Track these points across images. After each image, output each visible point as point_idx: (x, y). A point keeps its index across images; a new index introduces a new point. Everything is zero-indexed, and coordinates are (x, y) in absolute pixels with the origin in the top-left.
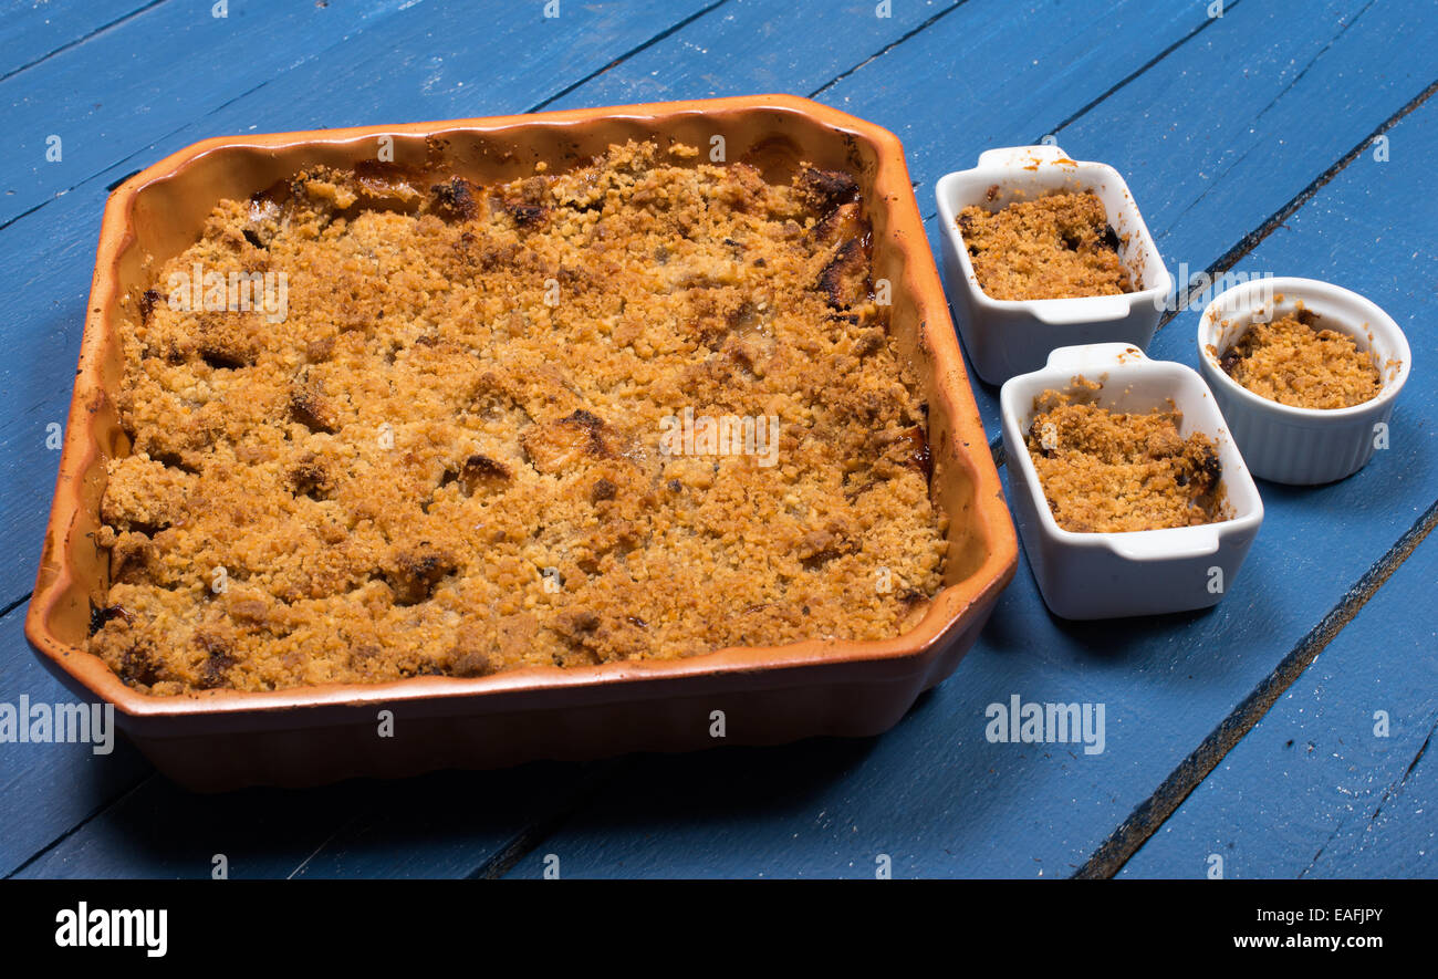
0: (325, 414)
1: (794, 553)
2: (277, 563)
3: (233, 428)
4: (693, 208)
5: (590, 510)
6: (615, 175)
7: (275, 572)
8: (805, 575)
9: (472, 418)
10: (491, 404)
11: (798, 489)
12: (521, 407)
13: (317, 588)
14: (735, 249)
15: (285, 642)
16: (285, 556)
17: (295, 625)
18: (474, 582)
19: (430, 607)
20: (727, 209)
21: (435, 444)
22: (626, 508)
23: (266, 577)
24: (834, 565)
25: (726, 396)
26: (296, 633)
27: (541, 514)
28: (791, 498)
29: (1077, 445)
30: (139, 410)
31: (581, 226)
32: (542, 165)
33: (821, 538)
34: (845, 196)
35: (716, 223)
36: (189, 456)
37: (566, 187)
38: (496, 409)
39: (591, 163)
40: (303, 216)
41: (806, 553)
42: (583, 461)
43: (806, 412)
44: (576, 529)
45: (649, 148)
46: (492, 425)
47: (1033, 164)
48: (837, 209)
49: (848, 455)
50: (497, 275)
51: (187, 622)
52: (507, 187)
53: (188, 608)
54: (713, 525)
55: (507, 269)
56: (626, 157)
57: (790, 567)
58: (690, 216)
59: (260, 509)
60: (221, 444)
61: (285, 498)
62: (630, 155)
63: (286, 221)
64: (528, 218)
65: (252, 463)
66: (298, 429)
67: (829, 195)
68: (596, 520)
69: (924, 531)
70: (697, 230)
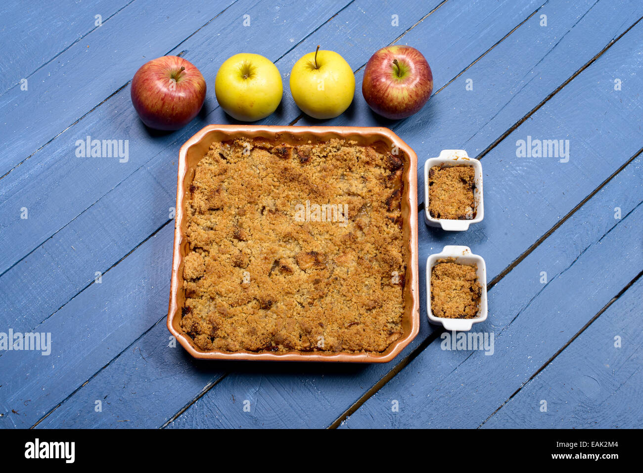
0: (243, 236)
1: (364, 307)
2: (230, 295)
3: (218, 240)
4: (353, 162)
5: (313, 286)
6: (331, 149)
7: (229, 297)
8: (366, 314)
9: (283, 244)
10: (289, 239)
11: (369, 279)
12: (297, 241)
13: (240, 303)
14: (364, 179)
15: (232, 319)
16: (232, 294)
17: (234, 315)
18: (281, 305)
19: (269, 312)
20: (363, 164)
21: (273, 253)
22: (322, 285)
23: (227, 299)
24: (374, 311)
25: (353, 246)
26: (234, 318)
27: (299, 287)
28: (367, 283)
29: (446, 274)
30: (192, 236)
31: (320, 163)
32: (310, 142)
33: (371, 304)
34: (398, 169)
35: (360, 167)
36: (205, 248)
37: (317, 149)
38: (290, 241)
39: (325, 143)
40: (237, 150)
41: (367, 308)
42: (313, 267)
43: (375, 252)
44: (308, 292)
45: (342, 142)
46: (288, 246)
47: (456, 158)
48: (395, 173)
49: (383, 273)
50: (293, 183)
51: (205, 308)
52: (298, 147)
53: (206, 303)
54: (344, 293)
55: (297, 182)
56: (335, 144)
57: (363, 311)
58: (352, 164)
59: (225, 272)
60: (214, 244)
61: (231, 268)
62: (336, 144)
63: (232, 150)
64: (305, 160)
65: (223, 254)
66: (236, 241)
67: (394, 167)
68: (314, 289)
69: (399, 306)
70: (354, 169)
